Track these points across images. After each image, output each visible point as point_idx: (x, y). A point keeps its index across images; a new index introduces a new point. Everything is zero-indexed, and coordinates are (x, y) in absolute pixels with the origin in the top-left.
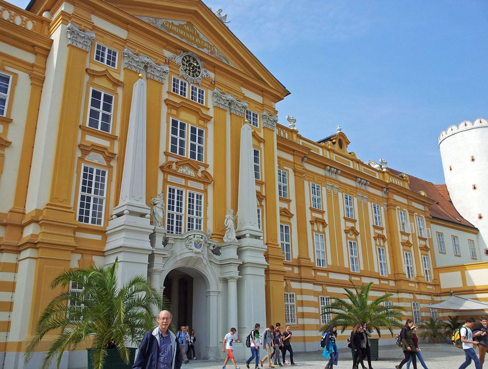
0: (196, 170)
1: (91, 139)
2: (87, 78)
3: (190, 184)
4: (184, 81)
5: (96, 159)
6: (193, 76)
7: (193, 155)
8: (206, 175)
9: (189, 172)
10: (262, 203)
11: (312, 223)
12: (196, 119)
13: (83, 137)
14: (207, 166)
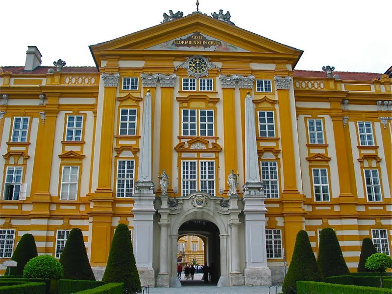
0: (207, 144)
1: (123, 142)
2: (118, 103)
3: (202, 155)
4: (193, 79)
5: (127, 154)
6: (200, 72)
7: (203, 133)
8: (215, 145)
9: (201, 146)
10: (279, 157)
11: (360, 161)
12: (205, 104)
13: (117, 142)
14: (217, 138)
